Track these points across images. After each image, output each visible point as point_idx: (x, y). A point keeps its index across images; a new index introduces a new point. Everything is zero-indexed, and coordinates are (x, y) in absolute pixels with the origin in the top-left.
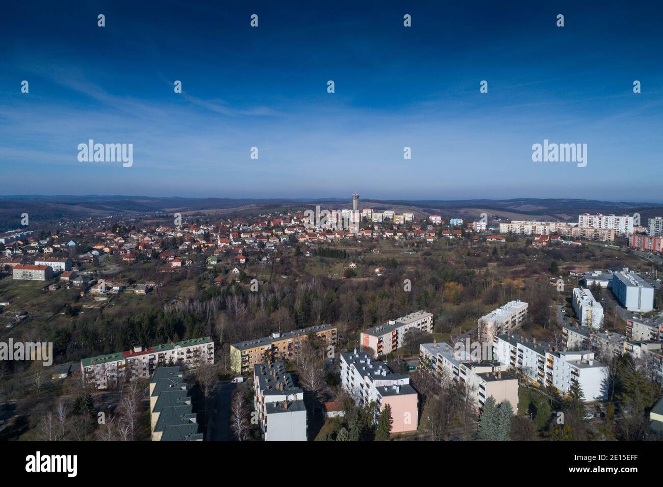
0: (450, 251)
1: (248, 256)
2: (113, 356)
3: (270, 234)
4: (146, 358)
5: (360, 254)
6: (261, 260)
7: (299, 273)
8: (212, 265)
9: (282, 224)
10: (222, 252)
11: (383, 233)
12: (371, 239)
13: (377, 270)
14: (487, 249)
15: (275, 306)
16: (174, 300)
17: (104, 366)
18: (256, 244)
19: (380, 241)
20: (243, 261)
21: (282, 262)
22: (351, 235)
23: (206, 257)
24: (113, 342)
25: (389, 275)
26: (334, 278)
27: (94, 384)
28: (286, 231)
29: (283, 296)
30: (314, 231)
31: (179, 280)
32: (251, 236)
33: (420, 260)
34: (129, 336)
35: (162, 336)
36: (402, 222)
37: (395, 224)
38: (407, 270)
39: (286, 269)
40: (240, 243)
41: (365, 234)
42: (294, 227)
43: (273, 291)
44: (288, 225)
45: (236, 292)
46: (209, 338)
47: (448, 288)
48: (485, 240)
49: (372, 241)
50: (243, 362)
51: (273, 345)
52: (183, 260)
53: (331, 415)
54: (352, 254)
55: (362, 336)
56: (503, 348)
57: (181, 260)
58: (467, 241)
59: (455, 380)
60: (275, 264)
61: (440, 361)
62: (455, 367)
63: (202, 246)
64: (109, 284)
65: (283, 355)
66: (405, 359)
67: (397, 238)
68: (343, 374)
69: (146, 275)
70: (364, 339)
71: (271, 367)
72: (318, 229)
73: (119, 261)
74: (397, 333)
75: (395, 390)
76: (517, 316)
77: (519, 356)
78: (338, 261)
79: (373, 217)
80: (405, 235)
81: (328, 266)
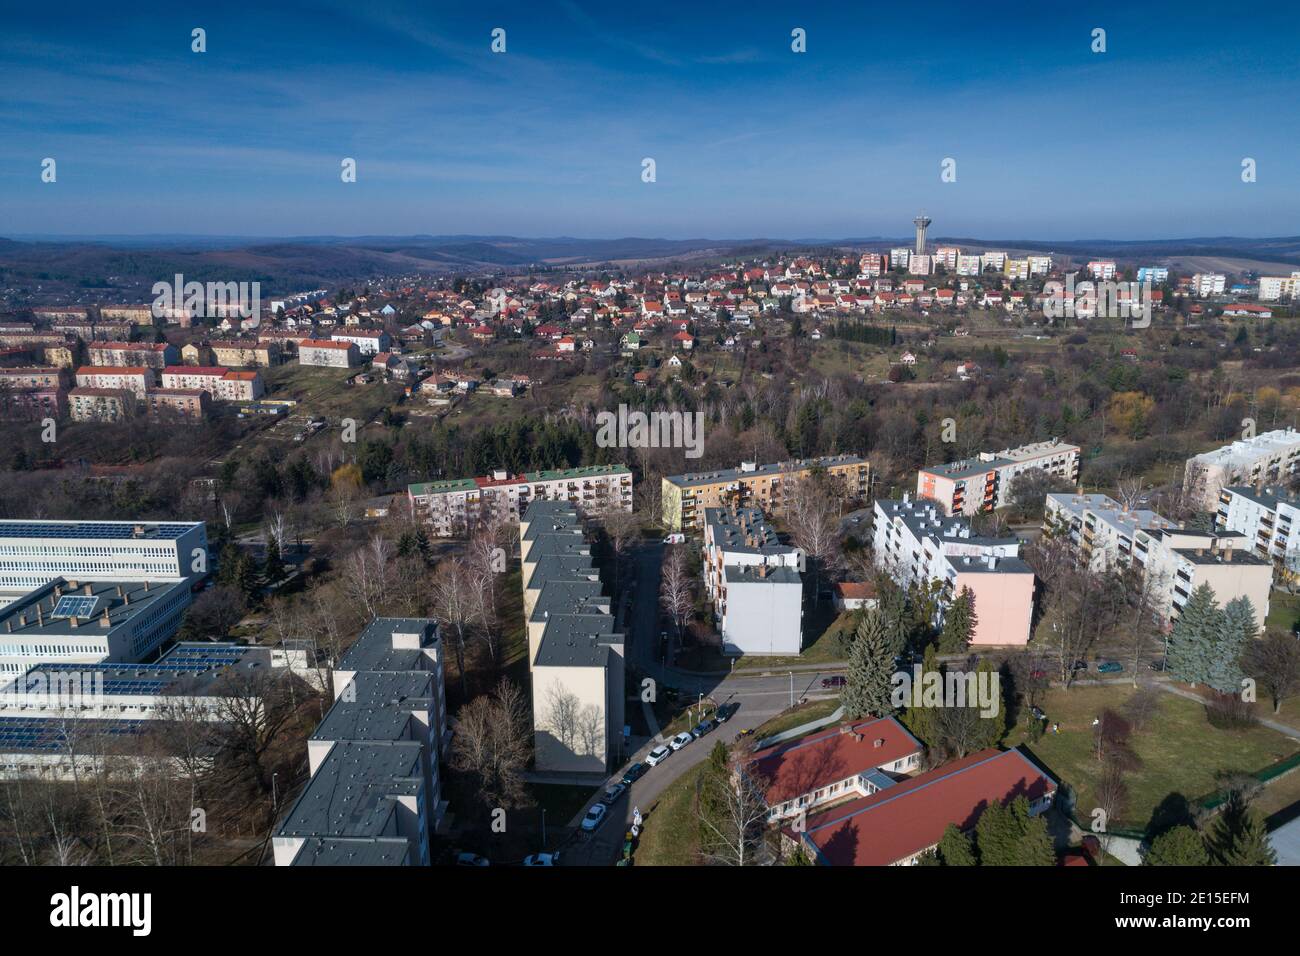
0: (1133, 334)
1: (697, 335)
2: (460, 483)
3: (741, 297)
4: (514, 491)
5: (925, 337)
6: (722, 343)
7: (797, 370)
8: (630, 350)
9: (767, 277)
10: (648, 327)
11: (980, 297)
12: (952, 309)
13: (961, 369)
14: (1222, 333)
15: (748, 420)
16: (563, 410)
17: (445, 497)
18: (715, 314)
19: (972, 313)
20: (688, 344)
21: (764, 348)
22: (908, 300)
23: (620, 336)
24: (460, 467)
25: (986, 379)
26: (868, 381)
27: (430, 527)
28: (774, 291)
29: (765, 407)
30: (831, 292)
31: (570, 374)
32: (706, 299)
33: (1060, 351)
34: (485, 458)
35: (541, 462)
36: (1023, 275)
37: (1008, 280)
38: (1028, 371)
39: (772, 362)
40: (684, 311)
41: (939, 299)
42: (790, 282)
43: (743, 398)
44: (779, 280)
45: (674, 398)
46: (623, 466)
47: (1117, 406)
48: (1219, 313)
49: (952, 313)
50: (686, 509)
51: (741, 484)
52: (578, 340)
53: (851, 604)
54: (909, 337)
55: (922, 477)
56: (1243, 516)
57: (572, 339)
58: (1175, 316)
59: (1120, 563)
60: (749, 352)
61: (1089, 526)
62: (1122, 537)
63: (612, 316)
64: (452, 378)
65: (761, 504)
66: (1011, 527)
67: (1009, 307)
68: (879, 539)
69: (514, 363)
70: (926, 485)
71: (738, 514)
72: (839, 288)
73: (465, 338)
74: (997, 478)
75: (987, 565)
76: (1285, 460)
77: (1280, 530)
78: (878, 348)
79: (960, 263)
80: (1028, 301)
81: (856, 358)
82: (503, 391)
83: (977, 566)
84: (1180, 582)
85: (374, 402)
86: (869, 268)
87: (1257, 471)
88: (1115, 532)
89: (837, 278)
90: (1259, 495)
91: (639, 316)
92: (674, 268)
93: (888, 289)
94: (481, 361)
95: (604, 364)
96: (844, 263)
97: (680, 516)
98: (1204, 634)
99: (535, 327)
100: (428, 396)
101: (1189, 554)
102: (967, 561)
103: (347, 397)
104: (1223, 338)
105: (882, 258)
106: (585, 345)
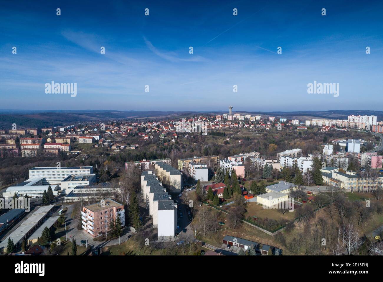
1: (178, 135)
2: (136, 162)
5: (232, 135)
6: (184, 136)
7: (202, 142)
8: (162, 138)
10: (166, 133)
11: (244, 125)
12: (238, 128)
13: (240, 141)
19: (242, 129)
20: (176, 137)
21: (194, 137)
22: (228, 126)
23: (159, 135)
25: (245, 143)
26: (219, 144)
30: (209, 124)
33: (262, 137)
36: (254, 120)
37: (251, 121)
39: (196, 140)
40: (174, 129)
41: (235, 126)
47: (270, 147)
48: (296, 128)
49: (238, 129)
50: (183, 165)
51: (194, 160)
54: (228, 135)
57: (148, 136)
58: (287, 129)
60: (191, 138)
63: (156, 130)
64: (119, 145)
67: (251, 127)
69: (134, 142)
72: (211, 124)
73: (121, 136)
74: (243, 158)
78: (221, 137)
79: (240, 118)
80: (255, 126)
81: (216, 139)
82: (133, 148)
85: (101, 151)
86: (218, 119)
89: (211, 121)
91: (163, 130)
93: (223, 124)
94: (126, 141)
95: (156, 142)
96: (212, 117)
97: (182, 167)
99: (138, 133)
100: (114, 149)
103: (94, 150)
104: (296, 134)
105: (221, 116)
106: (151, 137)
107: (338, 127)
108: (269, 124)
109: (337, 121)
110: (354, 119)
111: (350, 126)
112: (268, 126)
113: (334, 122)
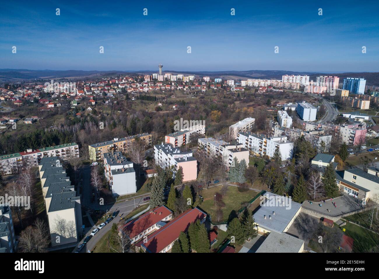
0: (215, 96)
1: (96, 100)
2: (13, 155)
3: (110, 88)
4: (36, 155)
5: (164, 98)
6: (105, 102)
7: (128, 109)
8: (74, 106)
9: (117, 82)
10: (80, 98)
11: (177, 87)
12: (171, 90)
13: (174, 107)
14: (235, 95)
15: (115, 125)
16: (52, 127)
17: (8, 160)
18: (101, 94)
19: (176, 91)
20: (93, 103)
21: (118, 103)
22: (158, 88)
23: (70, 101)
24: (13, 149)
25: (181, 109)
26: (149, 112)
27: (2, 172)
28: (120, 86)
29: (120, 121)
30: (137, 86)
31: (53, 115)
32: (98, 89)
33: (198, 101)
34: (23, 145)
35: (45, 145)
36: (188, 81)
37: (184, 82)
38: (191, 106)
39: (121, 107)
40: (91, 93)
41: (167, 88)
42: (124, 84)
43: (113, 119)
44: (121, 83)
45: (90, 120)
46: (75, 143)
47: (213, 114)
48: (233, 90)
49: (171, 91)
50: (97, 154)
51: (114, 145)
52: (55, 103)
53: (150, 176)
54: (160, 98)
55: (166, 137)
56: (242, 139)
57: (53, 103)
58: (224, 91)
59: (217, 155)
60: (113, 105)
61: (209, 146)
62: (217, 148)
63: (67, 95)
64: (7, 119)
65: (121, 150)
66: (190, 148)
67: (185, 89)
68: (156, 156)
69: (31, 112)
70: (167, 139)
71: (114, 154)
72: (139, 85)
73: (11, 104)
74: (186, 136)
75: (185, 159)
76: (250, 125)
77: (250, 142)
78: (151, 102)
79: (171, 78)
80: (189, 88)
81: (145, 105)
82: (28, 122)
83: (182, 160)
84: (230, 157)
86: (147, 79)
87: (244, 128)
88: (215, 147)
89: (138, 82)
90: (245, 134)
92: (87, 80)
93: (153, 85)
94: (18, 112)
95: (65, 111)
96: (139, 78)
97: (95, 157)
98: (236, 170)
99: (38, 100)
101: (231, 150)
102: (180, 159)
105: (150, 76)
106: (58, 105)
107: (274, 88)
108: (204, 85)
109: (272, 81)
110: (288, 79)
111: (285, 86)
112: (203, 87)
113: (269, 82)
